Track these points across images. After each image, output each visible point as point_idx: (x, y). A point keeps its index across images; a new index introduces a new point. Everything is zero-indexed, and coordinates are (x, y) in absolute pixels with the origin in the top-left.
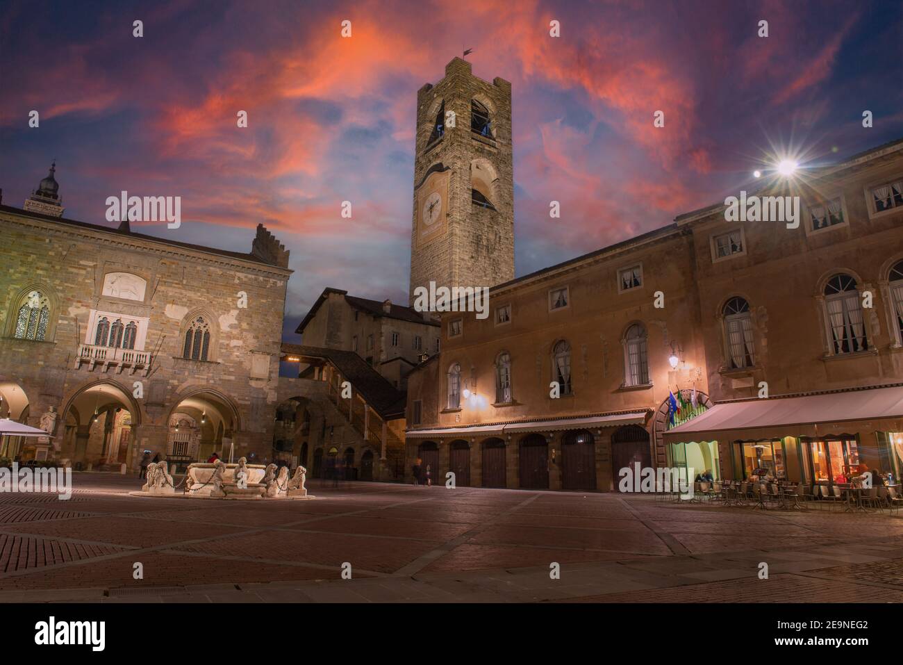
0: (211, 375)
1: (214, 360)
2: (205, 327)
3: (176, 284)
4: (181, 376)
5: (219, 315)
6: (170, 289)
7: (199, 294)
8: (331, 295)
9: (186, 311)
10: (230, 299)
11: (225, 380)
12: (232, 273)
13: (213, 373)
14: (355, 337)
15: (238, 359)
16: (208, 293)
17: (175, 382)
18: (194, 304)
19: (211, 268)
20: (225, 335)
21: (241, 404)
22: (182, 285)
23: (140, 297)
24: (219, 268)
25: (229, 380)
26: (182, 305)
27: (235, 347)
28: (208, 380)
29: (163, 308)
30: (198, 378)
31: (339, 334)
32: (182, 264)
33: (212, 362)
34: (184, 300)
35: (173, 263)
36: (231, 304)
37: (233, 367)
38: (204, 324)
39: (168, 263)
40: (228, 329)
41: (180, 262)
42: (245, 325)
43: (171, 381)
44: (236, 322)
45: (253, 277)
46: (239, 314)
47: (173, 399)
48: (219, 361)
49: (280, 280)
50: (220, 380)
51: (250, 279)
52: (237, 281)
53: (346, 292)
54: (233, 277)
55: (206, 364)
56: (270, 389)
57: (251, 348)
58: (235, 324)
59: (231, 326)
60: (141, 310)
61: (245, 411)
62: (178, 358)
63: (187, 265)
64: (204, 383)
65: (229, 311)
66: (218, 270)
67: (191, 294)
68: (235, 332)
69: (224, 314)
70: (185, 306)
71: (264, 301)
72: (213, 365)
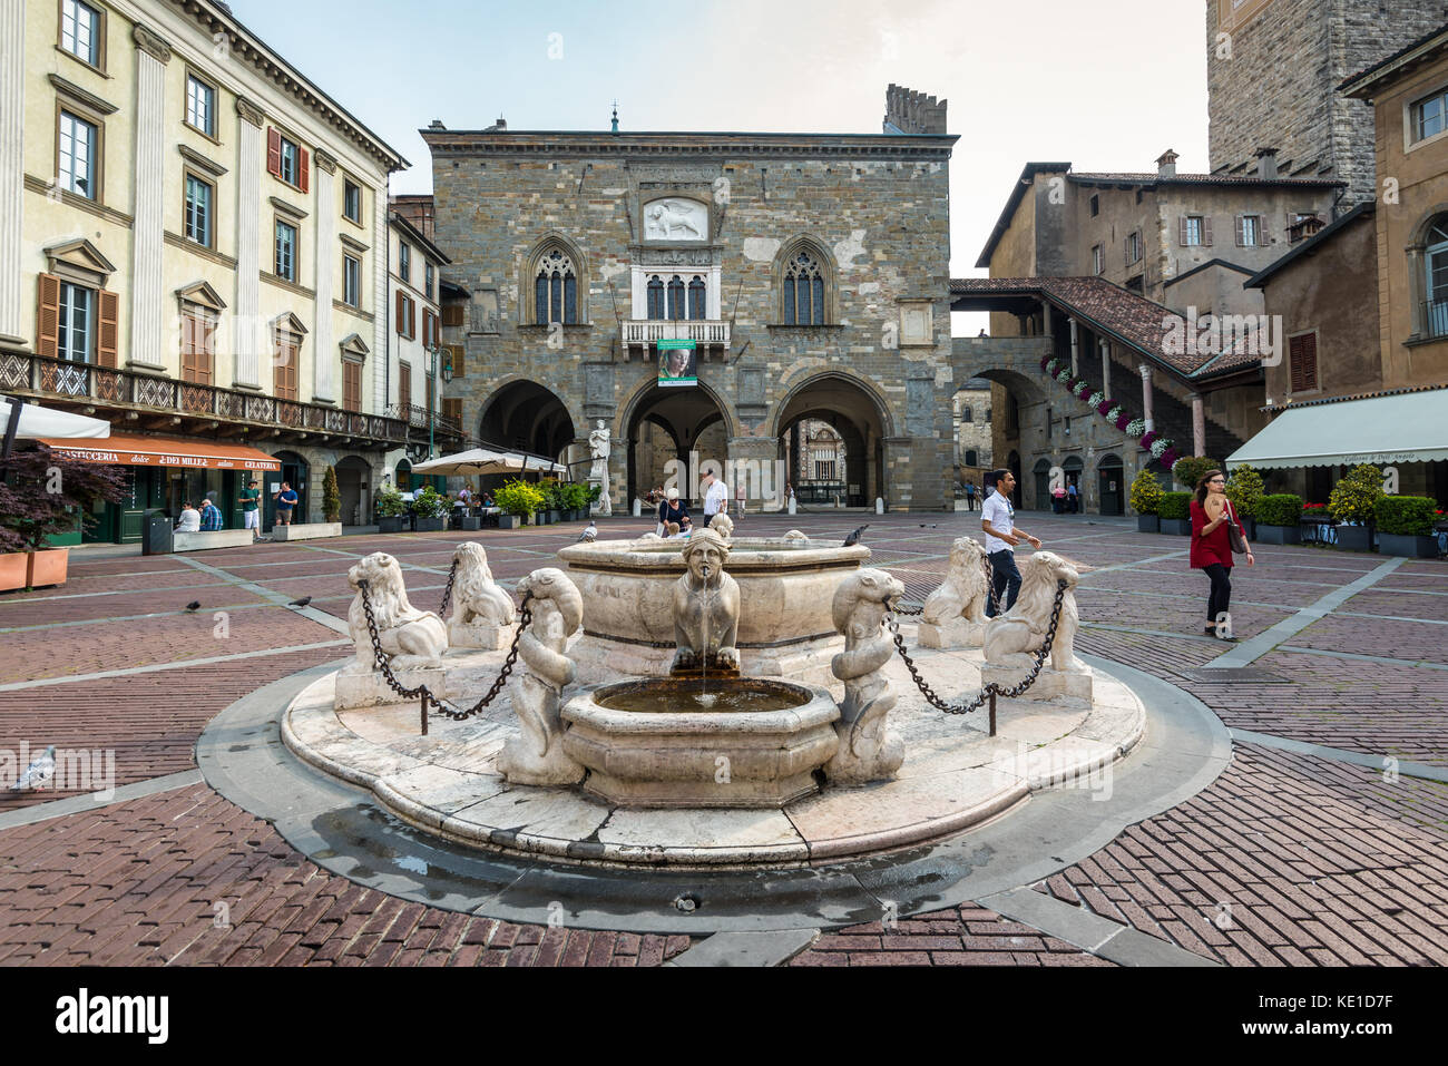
0: (833, 348)
1: (835, 323)
2: (812, 268)
3: (754, 201)
4: (785, 354)
5: (834, 243)
6: (745, 212)
7: (794, 213)
8: (1039, 178)
9: (777, 244)
10: (848, 212)
11: (858, 354)
12: (846, 164)
13: (836, 344)
14: (1095, 248)
15: (875, 316)
16: (809, 208)
17: (777, 366)
18: (788, 231)
19: (809, 162)
20: (847, 277)
21: (890, 393)
22: (765, 200)
23: (702, 235)
24: (822, 159)
25: (864, 354)
26: (770, 237)
27: (867, 295)
28: (828, 357)
29: (739, 247)
30: (813, 356)
31: (1061, 248)
32: (759, 165)
33: (832, 327)
34: (771, 227)
35: (744, 167)
36: (851, 220)
37: (867, 331)
38: (810, 264)
39: (736, 168)
40: (852, 266)
41: (755, 163)
42: (879, 255)
43: (769, 365)
44: (863, 251)
45: (884, 164)
46: (866, 237)
47: (776, 395)
48: (844, 322)
49: (935, 161)
50: (848, 354)
51: (878, 170)
52: (856, 178)
53: (1069, 166)
54: (849, 172)
55: (824, 330)
56: (938, 361)
57: (896, 293)
58: (862, 256)
59: (856, 260)
60: (705, 257)
61: (899, 403)
62: (775, 327)
63: (766, 164)
64: (822, 362)
65: (849, 234)
66: (819, 163)
67: (780, 215)
68: (864, 269)
69: (840, 240)
70: (774, 237)
71: (910, 205)
72: (836, 331)
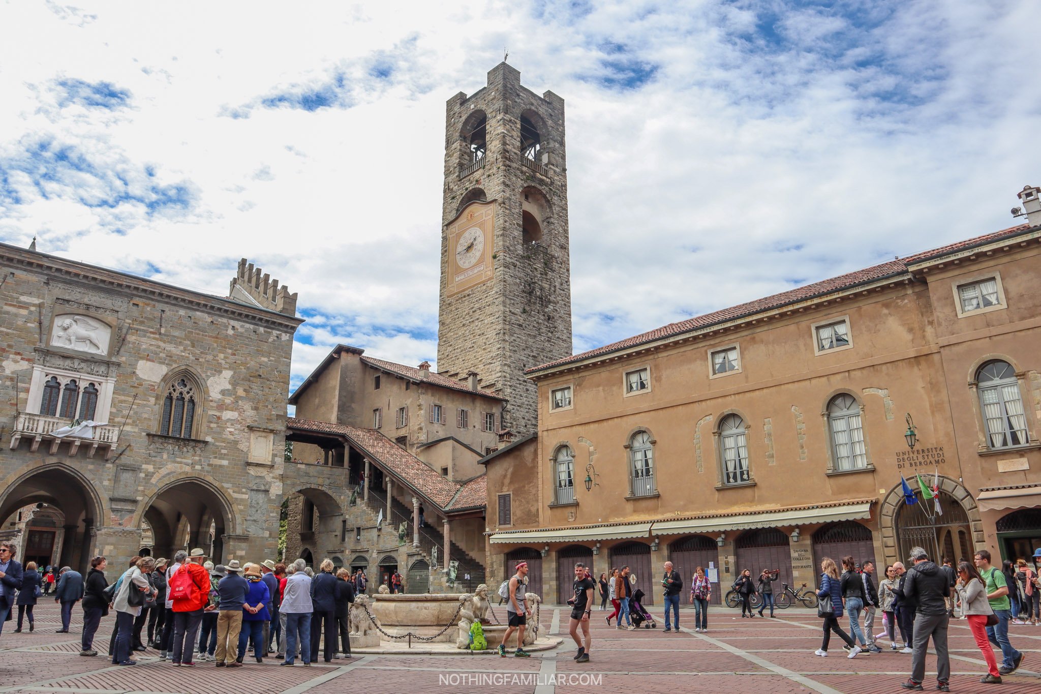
0: (197, 458)
1: (201, 438)
2: (188, 393)
3: (151, 332)
4: (158, 459)
5: (208, 377)
6: (143, 339)
7: (182, 348)
8: (343, 354)
9: (164, 370)
10: (222, 356)
11: (216, 465)
12: (225, 320)
13: (200, 456)
14: (375, 410)
15: (232, 437)
16: (193, 346)
17: (150, 468)
18: (175, 361)
19: (198, 313)
20: (215, 405)
21: (236, 499)
22: (160, 334)
23: (103, 350)
24: (209, 313)
25: (221, 466)
26: (160, 363)
27: (229, 420)
28: (193, 465)
29: (134, 366)
30: (181, 463)
31: (353, 405)
32: (160, 306)
33: (199, 441)
34: (162, 355)
35: (148, 305)
36: (223, 362)
37: (225, 448)
38: (186, 389)
39: (141, 305)
40: (220, 396)
41: (157, 304)
42: (240, 392)
43: (144, 466)
44: (229, 387)
45: (252, 327)
46: (233, 377)
47: (147, 492)
48: (209, 439)
49: (286, 332)
50: (209, 465)
51: (247, 330)
52: (230, 332)
53: (362, 351)
54: (226, 327)
55: (192, 444)
56: (273, 478)
57: (249, 422)
58: (228, 390)
59: (223, 392)
60: (103, 369)
61: (242, 507)
62: (154, 436)
63: (166, 308)
64: (187, 469)
65: (220, 372)
66: (206, 316)
67: (170, 348)
68: (228, 400)
69: (214, 375)
70: (163, 363)
71: (266, 359)
72: (201, 445)
